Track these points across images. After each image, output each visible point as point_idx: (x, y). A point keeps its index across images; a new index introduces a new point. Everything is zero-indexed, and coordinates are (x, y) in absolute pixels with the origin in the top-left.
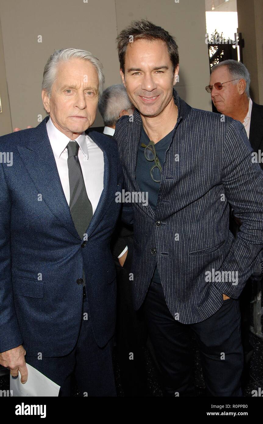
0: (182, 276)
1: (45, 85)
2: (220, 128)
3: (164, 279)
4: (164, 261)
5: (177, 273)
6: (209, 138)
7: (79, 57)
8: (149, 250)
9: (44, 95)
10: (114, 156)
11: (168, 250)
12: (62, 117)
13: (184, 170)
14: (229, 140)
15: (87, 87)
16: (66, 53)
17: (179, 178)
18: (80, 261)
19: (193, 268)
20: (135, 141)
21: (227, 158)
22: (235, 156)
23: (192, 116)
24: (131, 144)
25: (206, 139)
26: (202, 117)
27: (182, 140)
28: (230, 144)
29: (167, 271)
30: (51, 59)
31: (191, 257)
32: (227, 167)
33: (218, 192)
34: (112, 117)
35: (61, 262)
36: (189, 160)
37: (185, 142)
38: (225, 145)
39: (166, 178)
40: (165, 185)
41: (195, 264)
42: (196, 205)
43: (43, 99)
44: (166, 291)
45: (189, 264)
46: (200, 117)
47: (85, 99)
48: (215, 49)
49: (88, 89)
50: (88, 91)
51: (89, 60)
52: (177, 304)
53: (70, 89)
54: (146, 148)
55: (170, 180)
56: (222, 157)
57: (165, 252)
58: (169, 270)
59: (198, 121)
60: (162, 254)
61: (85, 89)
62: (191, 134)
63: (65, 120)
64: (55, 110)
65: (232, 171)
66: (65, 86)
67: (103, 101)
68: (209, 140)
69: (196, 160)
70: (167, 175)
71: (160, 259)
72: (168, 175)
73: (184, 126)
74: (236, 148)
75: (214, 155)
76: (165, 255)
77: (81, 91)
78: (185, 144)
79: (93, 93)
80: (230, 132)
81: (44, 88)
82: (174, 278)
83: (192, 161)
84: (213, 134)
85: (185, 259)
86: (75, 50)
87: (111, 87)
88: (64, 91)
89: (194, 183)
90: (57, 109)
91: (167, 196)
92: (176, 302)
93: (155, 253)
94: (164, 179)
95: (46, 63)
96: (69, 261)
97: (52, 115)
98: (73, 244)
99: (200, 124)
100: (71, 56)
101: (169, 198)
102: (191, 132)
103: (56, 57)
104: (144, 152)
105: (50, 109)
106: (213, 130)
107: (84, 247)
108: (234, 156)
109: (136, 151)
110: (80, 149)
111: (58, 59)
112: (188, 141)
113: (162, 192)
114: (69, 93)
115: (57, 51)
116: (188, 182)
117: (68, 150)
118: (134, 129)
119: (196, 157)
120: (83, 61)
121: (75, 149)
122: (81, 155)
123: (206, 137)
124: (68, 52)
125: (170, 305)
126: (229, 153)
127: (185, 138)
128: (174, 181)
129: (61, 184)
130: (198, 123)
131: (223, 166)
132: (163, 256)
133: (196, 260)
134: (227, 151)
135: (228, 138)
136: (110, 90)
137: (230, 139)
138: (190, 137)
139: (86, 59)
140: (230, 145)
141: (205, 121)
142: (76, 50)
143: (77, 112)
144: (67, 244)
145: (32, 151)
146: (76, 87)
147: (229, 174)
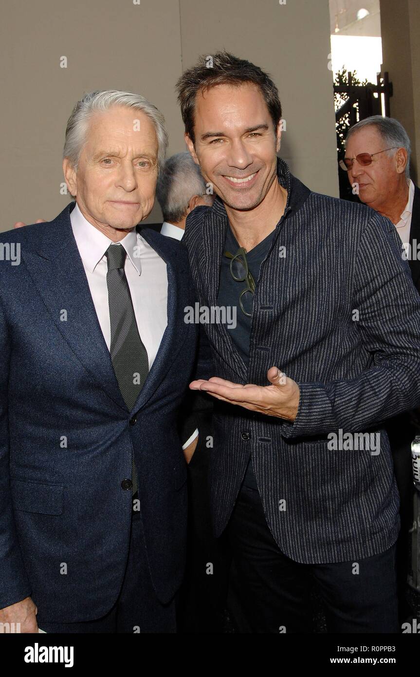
0: (294, 478)
1: (69, 150)
2: (352, 224)
3: (264, 483)
4: (263, 452)
5: (285, 472)
6: (334, 241)
7: (124, 104)
8: (238, 434)
9: (67, 166)
10: (184, 271)
11: (270, 434)
12: (95, 202)
13: (291, 295)
14: (366, 245)
15: (138, 153)
16: (104, 98)
17: (283, 307)
18: (127, 449)
19: (312, 465)
20: (217, 248)
21: (362, 275)
22: (375, 272)
23: (310, 206)
24: (210, 253)
25: (330, 242)
26: (327, 208)
27: (291, 245)
28: (367, 251)
29: (268, 471)
30: (78, 108)
31: (308, 446)
32: (362, 290)
33: (352, 338)
34: (177, 206)
35: (95, 449)
36: (300, 278)
37: (296, 248)
38: (360, 253)
39: (261, 308)
40: (259, 318)
41: (315, 458)
42: (316, 358)
43: (65, 172)
44: (267, 505)
45: (306, 458)
46: (324, 208)
47: (134, 174)
48: (342, 98)
49: (140, 157)
50: (141, 160)
51: (141, 109)
52: (288, 527)
53: (110, 158)
54: (232, 260)
55: (268, 310)
56: (352, 272)
57: (266, 438)
58: (272, 468)
59: (318, 214)
60: (261, 440)
61: (135, 157)
62: (306, 235)
63: (101, 206)
64: (85, 192)
65: (369, 297)
66: (101, 154)
67: (163, 178)
68: (334, 244)
69: (312, 278)
70: (263, 302)
71: (256, 449)
72: (265, 302)
73: (296, 222)
74: (377, 260)
75: (341, 269)
76: (266, 443)
77: (128, 161)
78: (296, 252)
79: (148, 163)
80: (369, 232)
81: (67, 155)
82: (281, 481)
83: (304, 279)
84: (341, 235)
85: (297, 449)
86: (118, 92)
87: (177, 156)
88: (101, 162)
89: (309, 316)
90: (87, 189)
91: (265, 340)
92: (286, 524)
93: (247, 439)
94: (258, 310)
95: (70, 114)
96: (108, 448)
97: (80, 200)
98: (116, 418)
99: (322, 220)
100: (111, 103)
101: (269, 343)
102: (307, 232)
103: (87, 104)
104: (229, 266)
105: (76, 191)
106: (341, 229)
107: (133, 425)
108: (372, 273)
109: (218, 264)
110: (127, 257)
111: (90, 107)
112: (300, 246)
113: (256, 331)
114: (108, 164)
115: (89, 95)
116: (298, 316)
117: (107, 259)
118: (214, 228)
119: (312, 273)
120: (131, 111)
121: (120, 257)
122: (129, 269)
123: (329, 240)
124: (107, 97)
125: (275, 529)
126: (364, 267)
127: (296, 241)
128: (274, 312)
129: (96, 315)
130: (319, 216)
131: (354, 288)
132: (262, 444)
133: (316, 451)
134: (361, 263)
135: (365, 242)
136: (175, 161)
137: (367, 243)
138: (305, 240)
139: (137, 109)
140: (367, 254)
141: (331, 214)
142: (119, 94)
143: (120, 195)
144: (106, 418)
145: (47, 259)
146: (119, 155)
147: (363, 302)
